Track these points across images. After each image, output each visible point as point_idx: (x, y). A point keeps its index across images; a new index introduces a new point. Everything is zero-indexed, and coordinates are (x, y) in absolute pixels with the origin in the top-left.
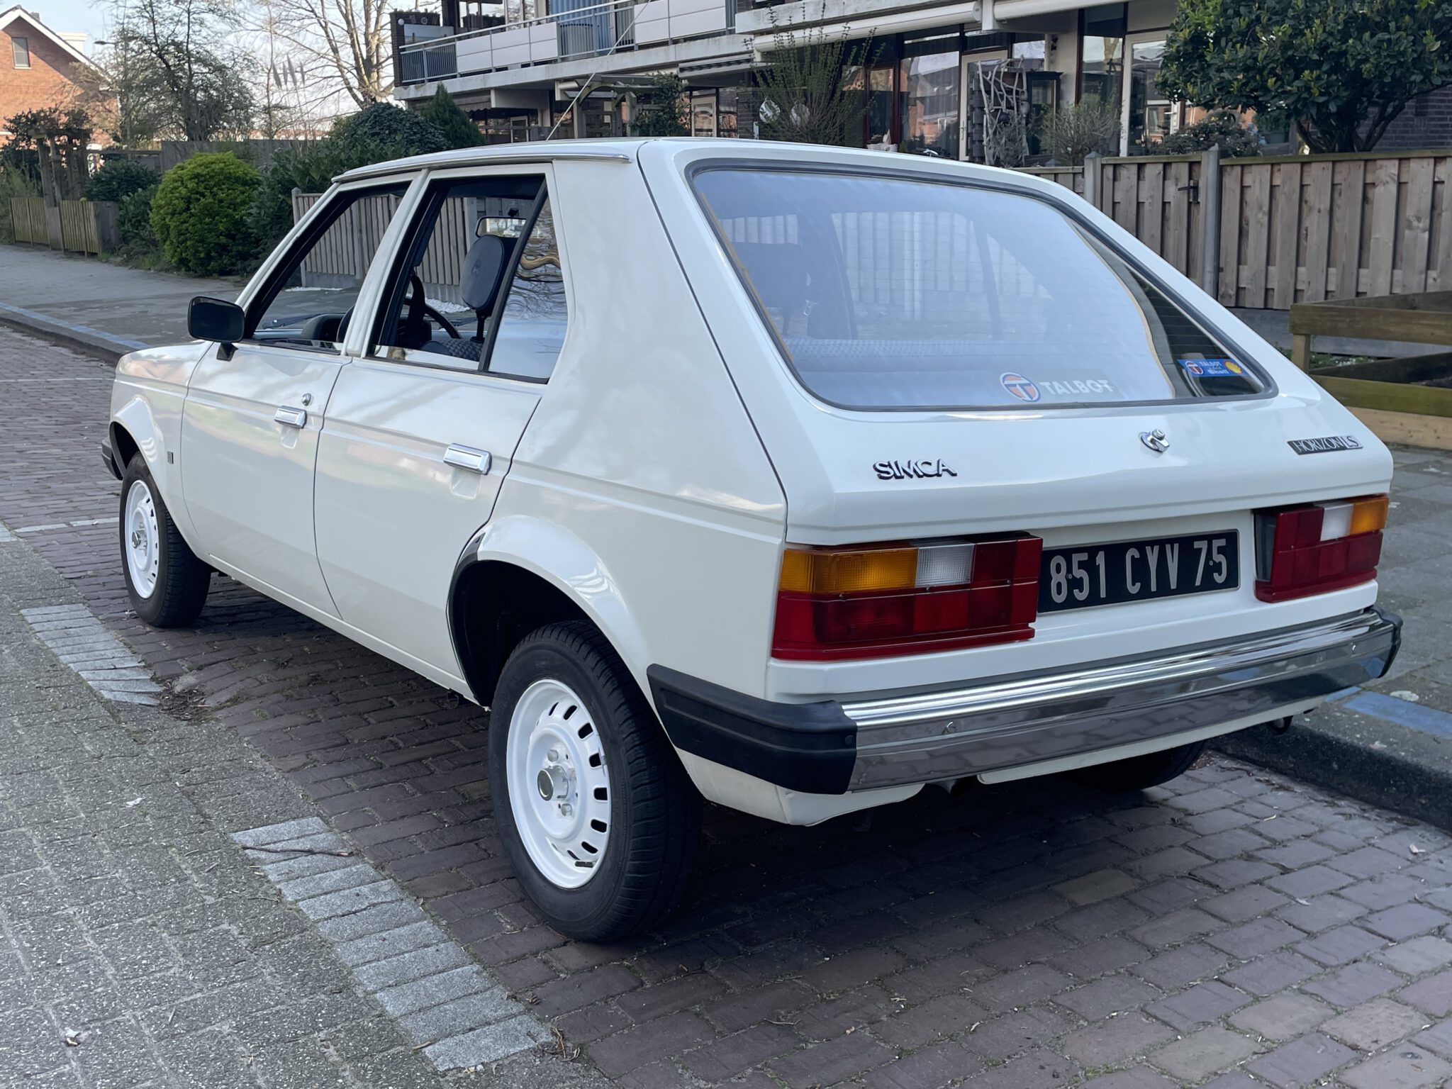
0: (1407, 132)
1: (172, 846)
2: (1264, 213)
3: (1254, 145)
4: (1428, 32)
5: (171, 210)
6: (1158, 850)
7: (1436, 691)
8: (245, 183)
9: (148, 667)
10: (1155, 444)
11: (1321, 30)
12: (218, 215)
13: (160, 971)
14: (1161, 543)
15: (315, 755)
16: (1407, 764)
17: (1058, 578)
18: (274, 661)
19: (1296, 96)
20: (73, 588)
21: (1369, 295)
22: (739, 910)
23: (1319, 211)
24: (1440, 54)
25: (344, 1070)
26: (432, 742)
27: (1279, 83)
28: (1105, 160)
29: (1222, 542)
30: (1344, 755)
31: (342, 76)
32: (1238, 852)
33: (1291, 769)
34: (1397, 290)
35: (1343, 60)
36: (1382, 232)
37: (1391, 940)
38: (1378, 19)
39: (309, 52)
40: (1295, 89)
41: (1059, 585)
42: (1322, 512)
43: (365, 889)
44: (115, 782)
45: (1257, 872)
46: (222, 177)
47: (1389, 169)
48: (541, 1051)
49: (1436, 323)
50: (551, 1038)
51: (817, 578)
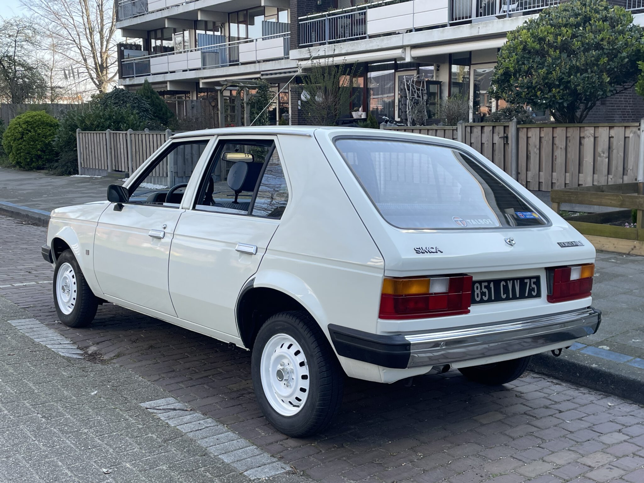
0: (598, 112)
1: (117, 408)
2: (537, 149)
3: (531, 117)
4: (604, 74)
5: (13, 138)
6: (512, 405)
7: (616, 346)
8: (51, 126)
9: (74, 343)
10: (510, 243)
11: (559, 72)
12: (37, 141)
13: (131, 450)
14: (513, 279)
15: (163, 375)
16: (605, 372)
17: (477, 292)
18: (130, 340)
19: (550, 99)
20: (26, 312)
21: (583, 186)
22: (352, 427)
23: (561, 148)
24: (610, 83)
25: (215, 480)
26: (210, 370)
27: (542, 94)
28: (467, 124)
29: (535, 280)
30: (581, 370)
31: (88, 72)
32: (542, 405)
33: (561, 377)
34: (595, 183)
35: (569, 85)
36: (588, 159)
37: (602, 434)
38: (583, 68)
39: (72, 60)
40: (549, 96)
41: (478, 294)
42: (571, 269)
43: (201, 422)
44: (82, 385)
45: (550, 412)
46: (40, 123)
47: (589, 131)
48: (288, 473)
49: (612, 198)
50: (291, 469)
51: (395, 289)
